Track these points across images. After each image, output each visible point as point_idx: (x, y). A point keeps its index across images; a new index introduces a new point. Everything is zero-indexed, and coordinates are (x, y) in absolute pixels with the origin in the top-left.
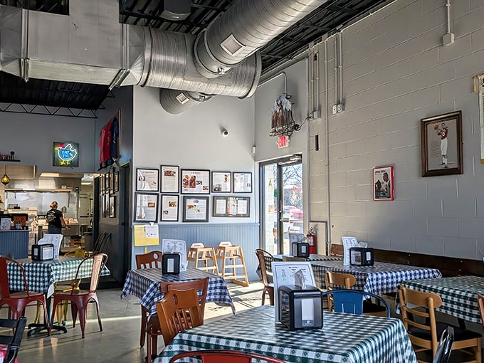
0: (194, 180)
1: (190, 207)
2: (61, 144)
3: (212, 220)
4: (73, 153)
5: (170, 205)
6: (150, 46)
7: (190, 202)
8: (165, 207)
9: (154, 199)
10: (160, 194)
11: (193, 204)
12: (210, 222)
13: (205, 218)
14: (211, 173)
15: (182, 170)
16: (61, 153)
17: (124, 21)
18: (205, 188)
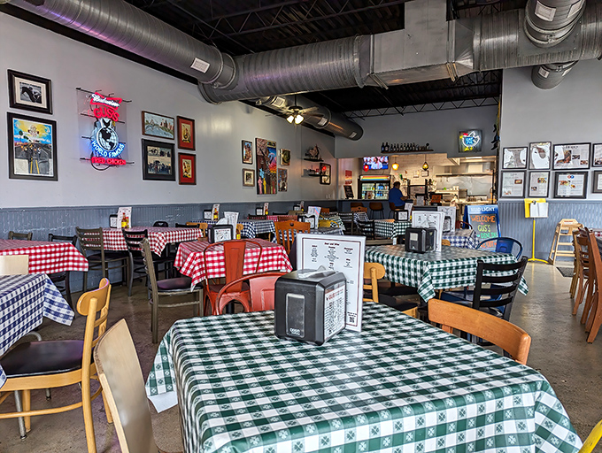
0: (569, 155)
1: (564, 183)
2: (466, 133)
3: (591, 197)
4: (476, 140)
5: (539, 181)
6: (479, 34)
7: (562, 178)
8: (534, 183)
9: (520, 176)
10: (528, 171)
11: (567, 179)
12: (588, 199)
13: (581, 194)
14: (592, 147)
15: (554, 146)
16: (465, 141)
17: (448, 19)
18: (584, 162)
